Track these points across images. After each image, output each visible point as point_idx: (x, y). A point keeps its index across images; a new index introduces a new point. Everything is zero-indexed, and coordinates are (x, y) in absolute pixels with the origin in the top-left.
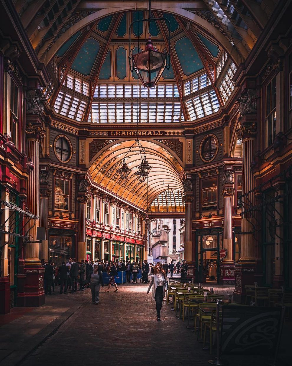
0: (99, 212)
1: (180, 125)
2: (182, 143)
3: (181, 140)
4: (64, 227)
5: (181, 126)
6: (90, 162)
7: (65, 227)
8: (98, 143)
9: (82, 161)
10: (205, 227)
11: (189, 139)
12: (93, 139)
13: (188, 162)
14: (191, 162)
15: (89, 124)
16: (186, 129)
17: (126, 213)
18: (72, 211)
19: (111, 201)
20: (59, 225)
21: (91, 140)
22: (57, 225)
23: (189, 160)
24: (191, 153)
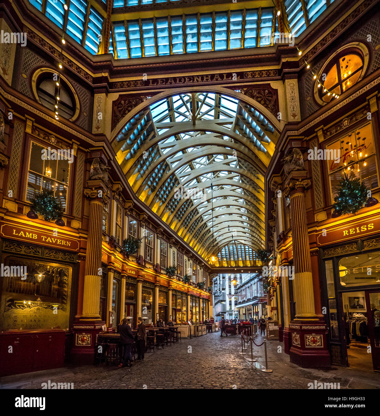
0: (151, 249)
1: (274, 53)
2: (277, 90)
3: (274, 85)
4: (49, 243)
5: (274, 55)
6: (113, 131)
7: (52, 243)
8: (127, 102)
9: (98, 128)
10: (346, 236)
11: (291, 80)
12: (120, 95)
13: (291, 119)
14: (298, 118)
15: (108, 61)
16: (284, 60)
17: (189, 262)
18: (75, 214)
19: (170, 242)
20: (35, 237)
21: (115, 96)
22: (29, 235)
23: (294, 116)
24: (297, 103)
